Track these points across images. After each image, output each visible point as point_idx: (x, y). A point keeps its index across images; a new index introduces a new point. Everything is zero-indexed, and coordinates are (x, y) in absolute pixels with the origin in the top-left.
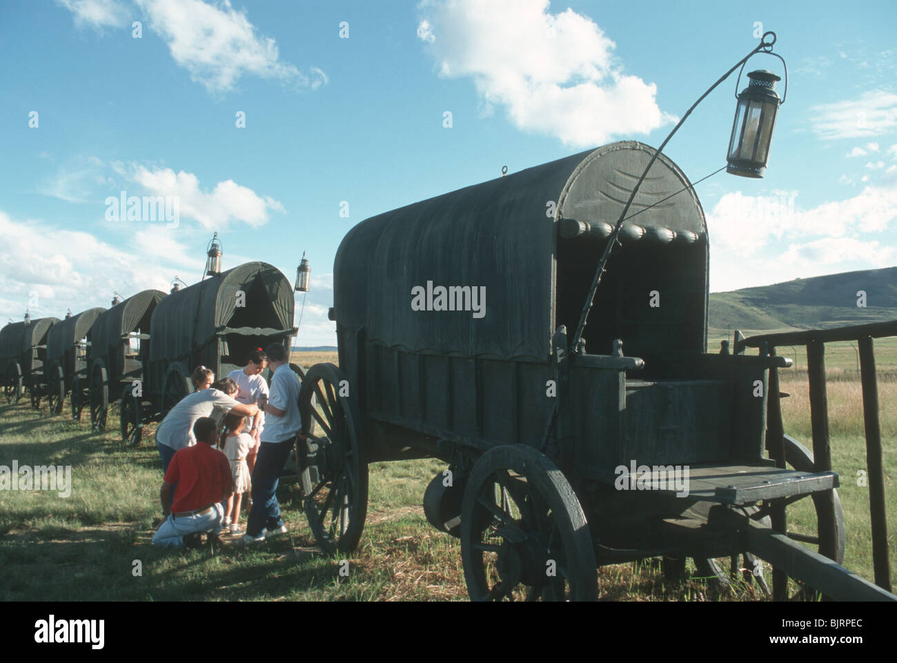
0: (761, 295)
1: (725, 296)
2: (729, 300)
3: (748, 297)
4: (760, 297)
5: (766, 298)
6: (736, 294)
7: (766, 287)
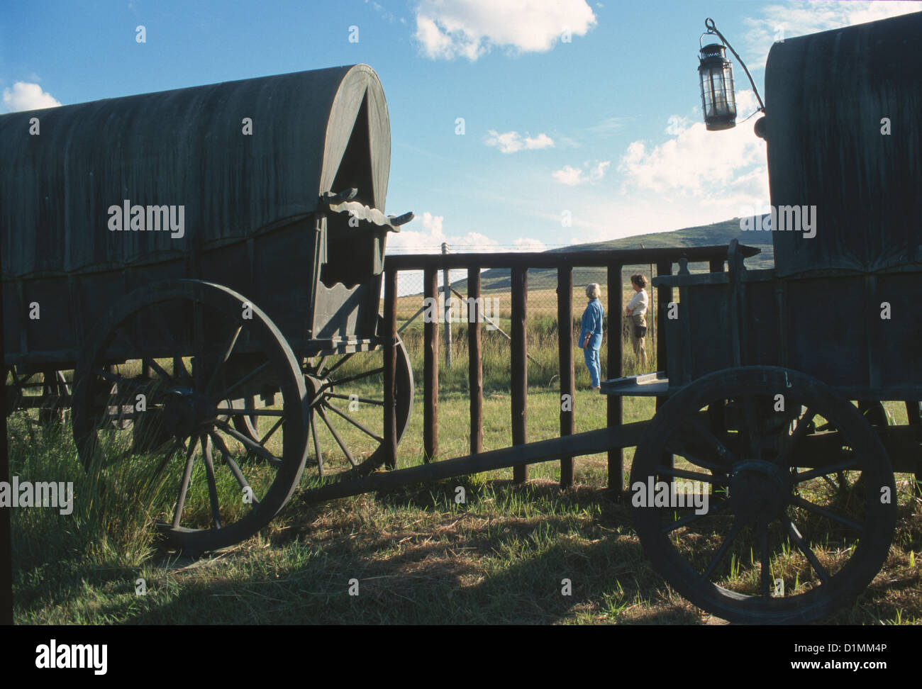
0: (702, 235)
1: (666, 236)
2: (670, 241)
3: (689, 237)
4: (700, 238)
5: (706, 238)
6: (676, 235)
7: (706, 227)
